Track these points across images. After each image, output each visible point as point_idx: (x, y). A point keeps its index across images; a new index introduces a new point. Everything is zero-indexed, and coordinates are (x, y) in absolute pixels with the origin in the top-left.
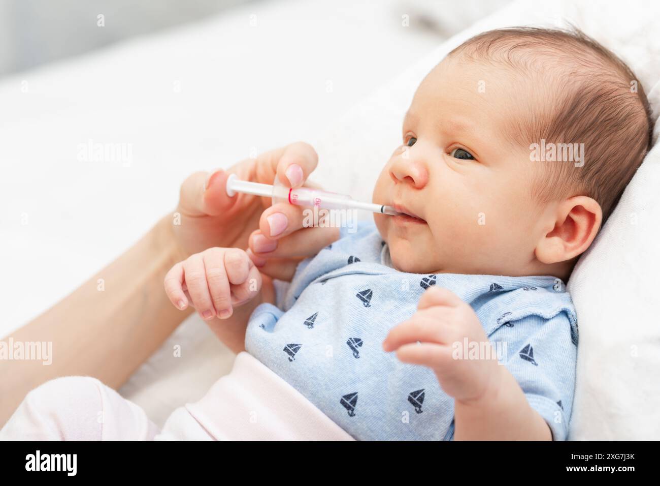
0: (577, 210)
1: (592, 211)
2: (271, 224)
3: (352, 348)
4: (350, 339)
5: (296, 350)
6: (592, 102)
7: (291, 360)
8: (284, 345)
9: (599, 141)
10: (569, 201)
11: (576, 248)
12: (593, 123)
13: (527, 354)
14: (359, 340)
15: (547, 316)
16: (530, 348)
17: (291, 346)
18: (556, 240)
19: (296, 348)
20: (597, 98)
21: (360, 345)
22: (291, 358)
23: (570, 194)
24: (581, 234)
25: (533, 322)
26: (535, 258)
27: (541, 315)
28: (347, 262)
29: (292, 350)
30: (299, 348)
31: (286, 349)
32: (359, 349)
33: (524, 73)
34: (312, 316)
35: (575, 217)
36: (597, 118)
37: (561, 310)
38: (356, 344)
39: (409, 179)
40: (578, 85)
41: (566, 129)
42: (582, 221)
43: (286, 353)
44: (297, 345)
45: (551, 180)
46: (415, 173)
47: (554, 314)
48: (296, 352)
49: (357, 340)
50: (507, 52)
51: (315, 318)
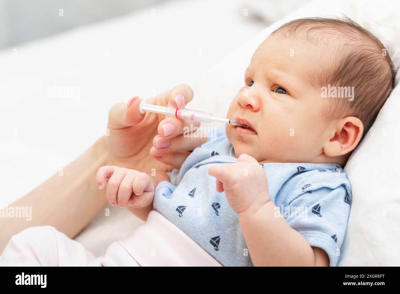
0: (348, 124)
1: (357, 126)
2: (164, 129)
3: (215, 209)
4: (214, 203)
5: (183, 210)
6: (357, 62)
7: (180, 216)
8: (176, 207)
9: (362, 84)
10: (343, 119)
11: (348, 148)
12: (357, 75)
13: (316, 210)
14: (219, 204)
15: (332, 187)
16: (319, 207)
17: (180, 207)
18: (336, 143)
19: (183, 209)
20: (360, 59)
21: (219, 207)
22: (180, 215)
23: (344, 116)
24: (351, 139)
25: (324, 191)
26: (323, 153)
27: (329, 187)
28: (211, 155)
29: (181, 209)
30: (185, 208)
31: (177, 210)
32: (218, 210)
33: (316, 44)
34: (193, 190)
35: (347, 129)
36: (360, 71)
37: (341, 184)
38: (217, 206)
39: (249, 106)
40: (348, 52)
41: (341, 78)
42: (351, 132)
43: (177, 212)
44: (184, 207)
45: (333, 107)
46: (253, 103)
47: (337, 186)
48: (183, 211)
49: (218, 204)
50: (306, 32)
51: (194, 192)
